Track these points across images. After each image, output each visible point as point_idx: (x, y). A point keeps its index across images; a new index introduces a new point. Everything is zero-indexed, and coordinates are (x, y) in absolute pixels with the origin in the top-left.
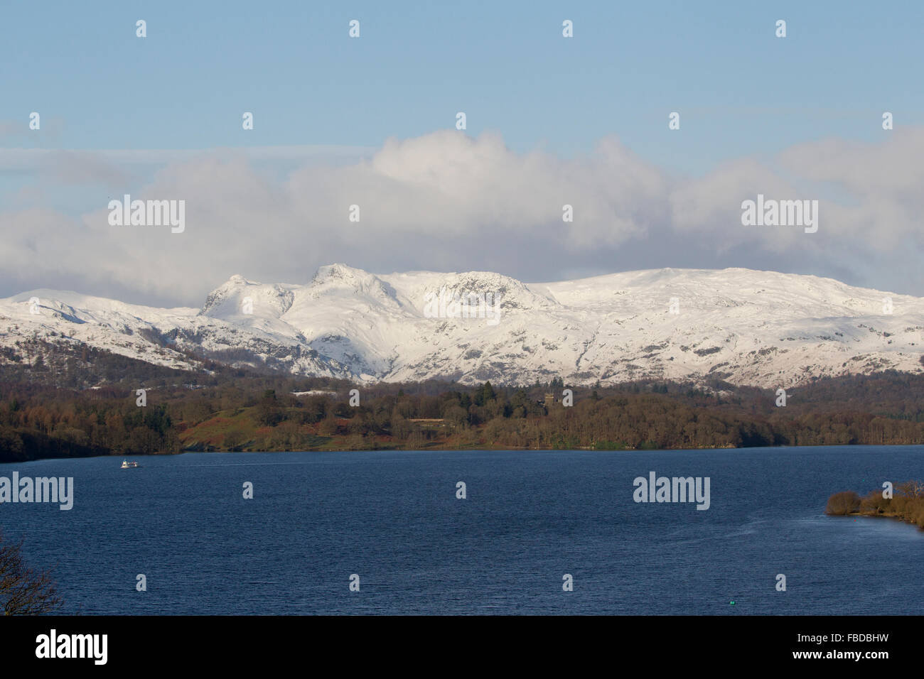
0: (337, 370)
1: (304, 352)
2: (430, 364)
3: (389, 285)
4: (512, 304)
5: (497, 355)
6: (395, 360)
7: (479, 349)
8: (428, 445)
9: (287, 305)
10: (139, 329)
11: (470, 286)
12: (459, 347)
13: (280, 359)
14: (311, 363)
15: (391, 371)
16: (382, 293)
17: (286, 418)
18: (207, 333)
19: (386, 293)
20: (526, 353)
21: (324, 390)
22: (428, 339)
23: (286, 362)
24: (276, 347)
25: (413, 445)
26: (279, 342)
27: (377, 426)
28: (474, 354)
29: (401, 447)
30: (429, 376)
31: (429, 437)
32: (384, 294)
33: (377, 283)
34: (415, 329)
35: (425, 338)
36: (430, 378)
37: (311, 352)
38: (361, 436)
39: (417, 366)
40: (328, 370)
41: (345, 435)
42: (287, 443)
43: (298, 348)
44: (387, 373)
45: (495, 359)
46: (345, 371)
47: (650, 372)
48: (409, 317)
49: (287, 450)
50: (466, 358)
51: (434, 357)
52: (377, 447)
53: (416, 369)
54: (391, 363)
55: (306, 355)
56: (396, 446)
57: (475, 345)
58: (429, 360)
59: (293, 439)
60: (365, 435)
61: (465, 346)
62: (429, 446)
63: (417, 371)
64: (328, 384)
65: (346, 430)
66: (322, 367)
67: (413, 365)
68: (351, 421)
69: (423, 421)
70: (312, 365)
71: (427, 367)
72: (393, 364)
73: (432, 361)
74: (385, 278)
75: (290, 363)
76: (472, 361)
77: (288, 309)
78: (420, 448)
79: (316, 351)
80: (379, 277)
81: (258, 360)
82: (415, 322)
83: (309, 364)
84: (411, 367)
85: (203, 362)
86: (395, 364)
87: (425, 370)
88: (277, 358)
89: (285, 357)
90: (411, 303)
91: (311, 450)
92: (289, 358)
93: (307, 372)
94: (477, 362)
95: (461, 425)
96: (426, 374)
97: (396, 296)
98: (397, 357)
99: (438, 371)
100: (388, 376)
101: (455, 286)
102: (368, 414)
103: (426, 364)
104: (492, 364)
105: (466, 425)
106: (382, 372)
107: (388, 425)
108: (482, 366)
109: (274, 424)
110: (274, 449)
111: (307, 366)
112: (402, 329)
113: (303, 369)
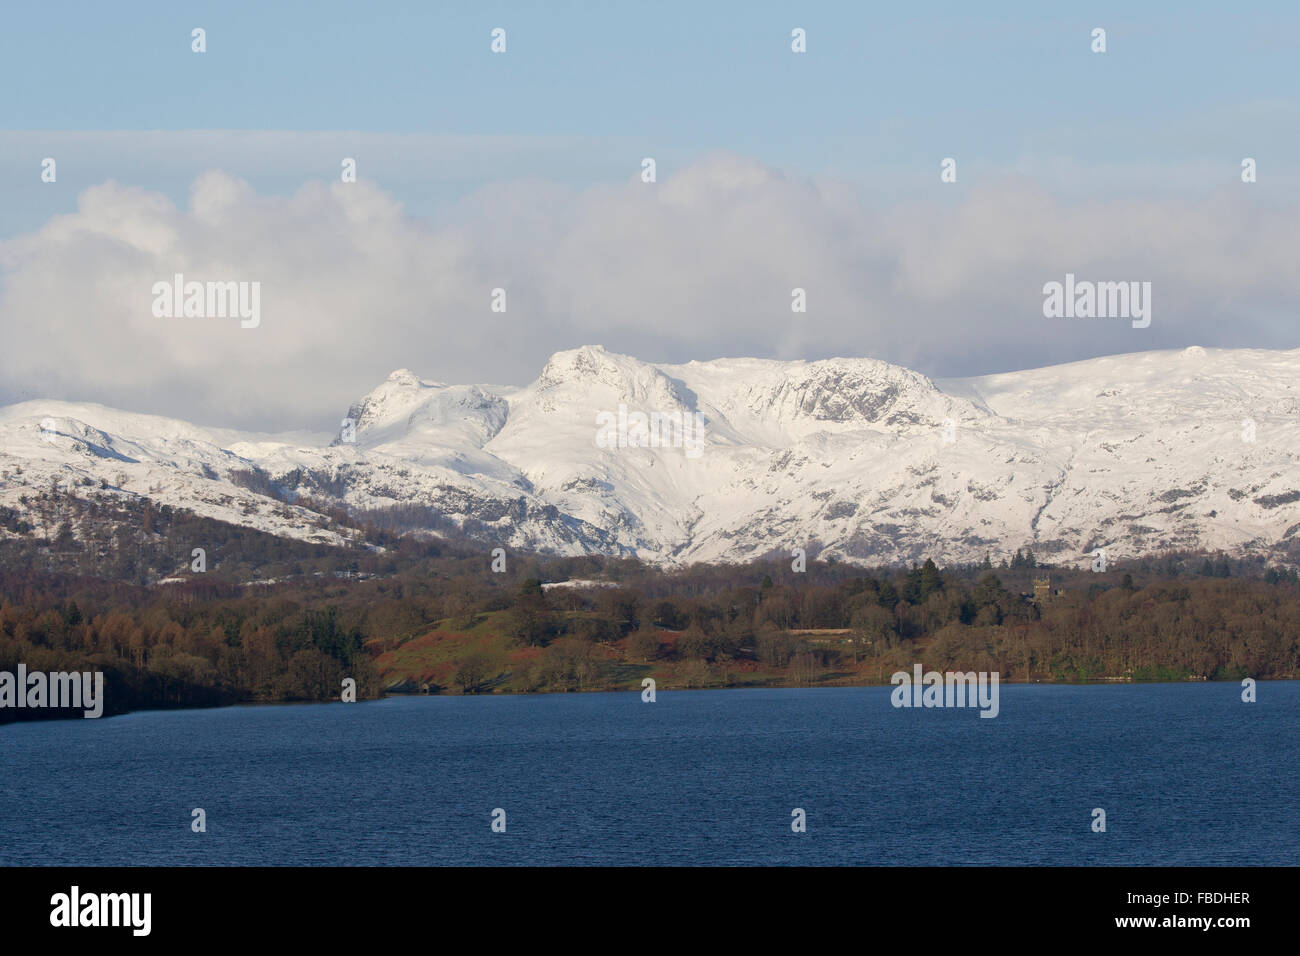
0: (594, 542)
1: (533, 509)
2: (762, 529)
3: (684, 384)
4: (910, 417)
5: (884, 512)
6: (696, 522)
7: (852, 501)
8: (824, 678)
9: (496, 423)
10: (230, 470)
11: (832, 385)
12: (815, 496)
13: (490, 523)
14: (547, 530)
15: (690, 544)
16: (670, 397)
17: (564, 632)
18: (354, 477)
19: (679, 399)
20: (939, 506)
21: (593, 579)
22: (756, 483)
23: (501, 529)
24: (482, 501)
25: (797, 678)
26: (487, 492)
27: (731, 644)
28: (844, 510)
29: (777, 683)
30: (760, 551)
31: (825, 662)
32: (674, 400)
33: (661, 381)
34: (734, 464)
35: (752, 482)
36: (764, 555)
37: (546, 509)
38: (703, 661)
39: (737, 532)
40: (577, 543)
41: (674, 660)
42: (571, 676)
43: (521, 502)
44: (683, 546)
45: (881, 518)
46: (608, 544)
47: (1174, 540)
48: (721, 443)
49: (571, 690)
50: (828, 518)
51: (770, 516)
52: (734, 682)
53: (736, 538)
54: (690, 528)
55: (536, 515)
56: (768, 680)
57: (844, 494)
58: (759, 521)
59: (581, 670)
60: (710, 660)
61: (826, 495)
62: (827, 679)
63: (737, 543)
64: (601, 569)
65: (675, 652)
66: (567, 538)
67: (730, 531)
68: (684, 634)
69: (810, 634)
70: (549, 533)
71: (756, 534)
72: (693, 530)
73: (765, 524)
74: (675, 370)
75: (508, 531)
76: (840, 522)
77: (497, 432)
78: (809, 683)
79: (554, 508)
80: (664, 367)
81: (449, 525)
82: (732, 453)
83: (542, 533)
84: (727, 535)
85: (363, 531)
86: (696, 529)
87: (750, 540)
88: (484, 522)
89: (497, 519)
90: (722, 416)
91: (615, 689)
92: (505, 520)
93: (538, 547)
94: (850, 524)
95: (884, 640)
96: (755, 547)
97: (696, 404)
98: (700, 517)
99: (777, 540)
100: (685, 551)
101: (805, 385)
102: (715, 622)
103: (754, 530)
104: (876, 528)
105: (892, 640)
106: (673, 545)
107: (751, 641)
108: (858, 532)
109: (544, 643)
110: (547, 689)
111: (540, 536)
112: (708, 465)
113: (531, 541)
